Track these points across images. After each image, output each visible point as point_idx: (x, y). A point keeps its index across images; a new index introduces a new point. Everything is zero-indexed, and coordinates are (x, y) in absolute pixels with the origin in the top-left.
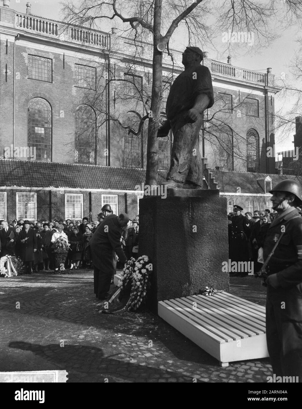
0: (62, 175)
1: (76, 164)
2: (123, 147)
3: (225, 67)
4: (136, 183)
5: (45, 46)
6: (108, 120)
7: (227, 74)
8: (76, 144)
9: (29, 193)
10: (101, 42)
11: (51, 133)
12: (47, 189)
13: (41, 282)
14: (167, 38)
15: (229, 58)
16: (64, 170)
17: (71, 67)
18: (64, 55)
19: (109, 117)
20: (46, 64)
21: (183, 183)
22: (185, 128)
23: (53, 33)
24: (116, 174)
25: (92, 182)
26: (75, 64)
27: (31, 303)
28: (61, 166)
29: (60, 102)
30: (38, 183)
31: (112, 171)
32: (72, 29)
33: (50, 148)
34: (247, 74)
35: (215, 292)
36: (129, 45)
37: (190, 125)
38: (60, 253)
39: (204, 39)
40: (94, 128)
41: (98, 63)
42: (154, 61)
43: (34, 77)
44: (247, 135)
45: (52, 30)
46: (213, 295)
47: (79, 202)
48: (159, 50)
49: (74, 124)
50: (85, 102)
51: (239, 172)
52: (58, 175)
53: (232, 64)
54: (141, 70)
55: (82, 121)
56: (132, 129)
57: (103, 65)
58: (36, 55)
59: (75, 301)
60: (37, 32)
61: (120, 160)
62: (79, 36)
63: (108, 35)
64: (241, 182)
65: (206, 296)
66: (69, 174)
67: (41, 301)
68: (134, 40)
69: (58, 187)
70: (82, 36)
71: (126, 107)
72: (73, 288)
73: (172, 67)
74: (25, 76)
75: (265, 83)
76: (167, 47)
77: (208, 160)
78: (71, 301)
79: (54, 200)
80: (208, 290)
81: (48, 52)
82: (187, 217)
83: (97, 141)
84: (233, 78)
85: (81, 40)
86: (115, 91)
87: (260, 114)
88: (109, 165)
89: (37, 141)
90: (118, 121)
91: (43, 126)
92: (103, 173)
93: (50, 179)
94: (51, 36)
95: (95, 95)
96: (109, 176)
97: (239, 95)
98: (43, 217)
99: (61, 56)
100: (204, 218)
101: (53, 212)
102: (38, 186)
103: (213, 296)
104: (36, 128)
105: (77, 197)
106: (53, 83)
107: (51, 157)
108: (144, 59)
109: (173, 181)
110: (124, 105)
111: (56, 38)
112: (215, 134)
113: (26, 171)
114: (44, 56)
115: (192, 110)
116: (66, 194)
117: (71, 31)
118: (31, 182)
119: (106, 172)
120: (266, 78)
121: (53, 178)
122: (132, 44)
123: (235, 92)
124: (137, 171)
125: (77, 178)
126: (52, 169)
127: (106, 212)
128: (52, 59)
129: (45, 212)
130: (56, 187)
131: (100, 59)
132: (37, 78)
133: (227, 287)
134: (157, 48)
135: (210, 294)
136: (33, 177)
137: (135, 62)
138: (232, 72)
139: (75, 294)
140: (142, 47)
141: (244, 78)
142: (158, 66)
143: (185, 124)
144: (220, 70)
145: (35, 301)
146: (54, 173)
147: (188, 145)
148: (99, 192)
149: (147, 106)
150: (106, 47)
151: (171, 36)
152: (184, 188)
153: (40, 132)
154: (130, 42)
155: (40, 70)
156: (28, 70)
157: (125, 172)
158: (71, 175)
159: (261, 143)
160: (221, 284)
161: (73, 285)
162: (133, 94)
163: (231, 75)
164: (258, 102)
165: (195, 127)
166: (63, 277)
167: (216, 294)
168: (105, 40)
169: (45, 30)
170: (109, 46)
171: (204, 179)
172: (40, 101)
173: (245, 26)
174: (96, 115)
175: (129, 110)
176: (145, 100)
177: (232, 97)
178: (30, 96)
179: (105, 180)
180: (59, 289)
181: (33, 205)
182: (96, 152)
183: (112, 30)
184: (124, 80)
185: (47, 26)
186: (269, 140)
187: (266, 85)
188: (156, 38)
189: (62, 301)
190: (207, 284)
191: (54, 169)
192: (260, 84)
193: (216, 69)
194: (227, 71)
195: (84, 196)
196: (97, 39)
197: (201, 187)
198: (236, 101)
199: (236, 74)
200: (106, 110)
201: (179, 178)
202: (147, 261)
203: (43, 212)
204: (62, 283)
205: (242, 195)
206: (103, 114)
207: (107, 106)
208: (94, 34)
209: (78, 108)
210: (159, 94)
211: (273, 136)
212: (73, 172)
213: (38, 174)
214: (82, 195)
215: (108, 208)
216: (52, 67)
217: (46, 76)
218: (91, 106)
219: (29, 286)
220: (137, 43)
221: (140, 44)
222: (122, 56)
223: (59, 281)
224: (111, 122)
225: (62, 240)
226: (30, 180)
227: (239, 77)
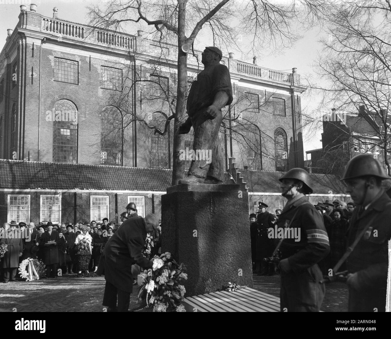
0: (88, 176)
1: (102, 166)
2: (150, 148)
3: (251, 67)
4: (163, 183)
5: (71, 48)
6: (134, 120)
7: (253, 74)
8: (102, 145)
9: (54, 195)
10: (127, 44)
11: (76, 134)
12: (73, 191)
13: (63, 285)
14: (191, 39)
15: (254, 59)
16: (89, 171)
17: (97, 69)
18: (90, 57)
19: (135, 118)
20: (72, 66)
21: (204, 178)
22: (206, 124)
23: (79, 36)
24: (143, 175)
25: (118, 184)
26: (101, 66)
27: (51, 304)
28: (87, 167)
29: (86, 104)
30: (63, 185)
31: (140, 172)
32: (98, 32)
33: (75, 150)
34: (272, 74)
35: (238, 287)
36: (154, 46)
37: (210, 122)
38: (84, 255)
39: (228, 40)
40: (120, 129)
41: (124, 64)
42: (179, 62)
43: (60, 80)
44: (275, 134)
45: (78, 33)
46: (236, 290)
47: (105, 204)
48: (184, 51)
49: (100, 125)
50: (111, 103)
51: (268, 171)
52: (83, 177)
53: (257, 64)
54: (167, 71)
55: (108, 122)
56: (158, 129)
57: (128, 66)
58: (63, 57)
59: (97, 301)
60: (63, 35)
61: (146, 161)
62: (106, 39)
63: (134, 38)
64: (270, 181)
65: (229, 292)
66: (95, 176)
67: (62, 302)
68: (160, 42)
69: (84, 189)
70: (108, 38)
71: (153, 107)
72: (96, 289)
73: (197, 68)
74: (52, 79)
75: (291, 83)
76: (191, 48)
77: (236, 160)
78: (93, 301)
79: (79, 202)
80: (231, 286)
81: (74, 55)
82: (208, 212)
83: (123, 141)
84: (259, 78)
85: (107, 42)
86: (141, 92)
87: (287, 113)
88: (136, 166)
89: (62, 143)
90: (144, 121)
91: (68, 128)
92: (129, 174)
93: (76, 181)
94: (78, 39)
95: (121, 96)
96: (136, 177)
97: (266, 95)
98: (67, 220)
99: (87, 58)
100: (226, 213)
101: (78, 215)
102: (63, 188)
103: (236, 292)
104: (62, 130)
105: (102, 199)
106: (80, 85)
107: (76, 158)
108: (170, 60)
109: (194, 177)
110: (150, 106)
111: (82, 41)
112: (241, 132)
113: (51, 173)
114: (71, 59)
115: (211, 107)
116: (91, 196)
117: (97, 34)
118: (56, 184)
119: (132, 173)
120: (292, 78)
121: (79, 180)
122: (157, 46)
123: (261, 92)
124: (164, 171)
125: (103, 180)
126: (77, 170)
127: (131, 210)
128: (78, 62)
129: (70, 214)
130: (81, 189)
131: (126, 61)
132: (63, 80)
133: (251, 283)
134: (181, 49)
135: (233, 290)
136: (58, 179)
137: (161, 64)
138: (258, 72)
139: (98, 295)
140: (167, 48)
141: (270, 78)
142: (183, 66)
143: (205, 121)
144: (245, 70)
145: (56, 302)
146: (80, 175)
147: (209, 141)
148: (125, 193)
149: (173, 106)
150: (132, 49)
151: (195, 37)
152: (205, 183)
153: (65, 134)
154: (156, 43)
155: (66, 73)
156: (54, 72)
157: (152, 173)
158: (96, 177)
159: (289, 142)
160: (244, 280)
161: (96, 286)
162: (159, 95)
163: (256, 75)
164: (285, 102)
165: (215, 124)
166: (86, 280)
167: (239, 290)
168: (131, 42)
169: (71, 34)
170: (135, 48)
171: (232, 178)
172: (66, 102)
173: (268, 27)
174: (122, 116)
175: (155, 110)
176: (170, 100)
177: (258, 97)
178: (56, 98)
179: (131, 181)
180: (81, 290)
181: (57, 208)
182: (122, 153)
183: (138, 33)
184: (150, 81)
185: (73, 29)
186: (297, 139)
187: (292, 84)
188: (180, 40)
189: (83, 302)
190: (230, 280)
191: (79, 170)
192: (286, 84)
193: (242, 69)
194: (253, 72)
195: (110, 197)
196: (123, 41)
197: (222, 182)
198: (262, 101)
199: (262, 74)
200: (133, 111)
201: (201, 173)
202: (169, 258)
203: (67, 215)
204: (84, 285)
205: (272, 195)
206: (128, 115)
207: (134, 107)
208: (120, 37)
209: (104, 109)
210: (185, 94)
211: (300, 134)
212: (99, 174)
213: (63, 176)
214: (108, 196)
215: (133, 206)
216: (78, 69)
217: (72, 78)
218: (117, 107)
219: (51, 289)
220: (162, 45)
221: (165, 46)
222: (148, 58)
223: (82, 284)
224: (138, 122)
225: (85, 242)
226: (55, 183)
227: (265, 77)
